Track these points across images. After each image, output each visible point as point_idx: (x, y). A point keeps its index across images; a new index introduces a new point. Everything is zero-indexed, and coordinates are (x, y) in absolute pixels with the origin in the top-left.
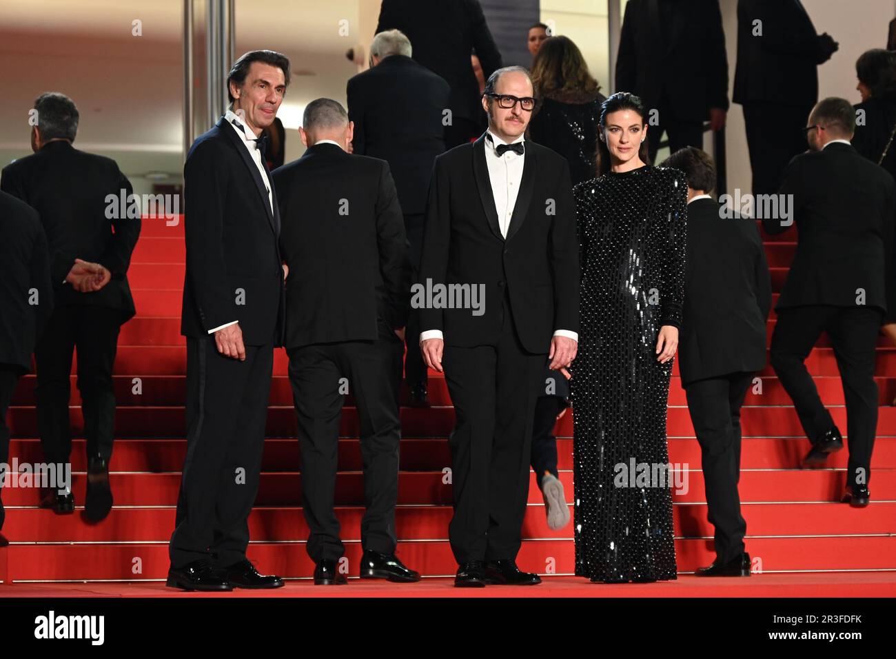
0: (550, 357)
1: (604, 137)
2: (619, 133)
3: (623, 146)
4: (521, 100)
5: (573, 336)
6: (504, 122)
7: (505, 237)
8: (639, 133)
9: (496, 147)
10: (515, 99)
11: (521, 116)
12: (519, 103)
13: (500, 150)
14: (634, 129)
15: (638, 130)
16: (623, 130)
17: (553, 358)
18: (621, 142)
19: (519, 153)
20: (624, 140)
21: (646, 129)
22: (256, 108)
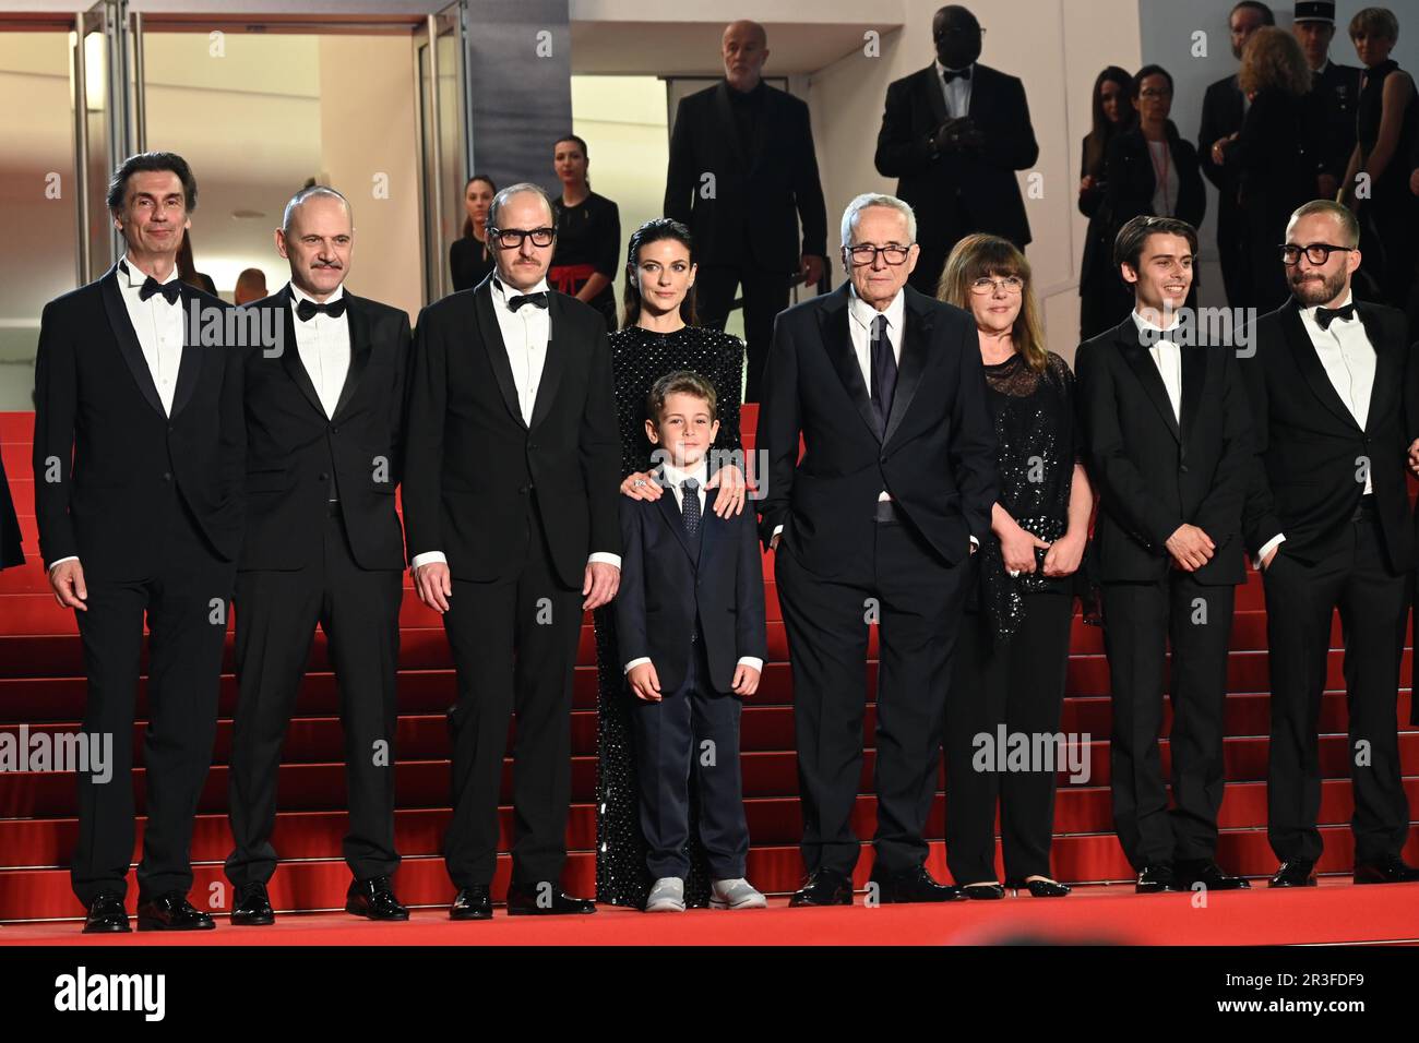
0: (585, 593)
1: (637, 279)
2: (656, 272)
3: (663, 289)
4: (530, 233)
5: (614, 560)
6: (512, 268)
7: (528, 423)
8: (686, 272)
9: (508, 299)
10: (522, 234)
11: (535, 256)
12: (528, 238)
13: (515, 304)
14: (676, 265)
15: (684, 268)
16: (663, 269)
17: (590, 593)
18: (661, 284)
19: (542, 306)
20: (665, 281)
21: (694, 269)
22: (142, 232)
